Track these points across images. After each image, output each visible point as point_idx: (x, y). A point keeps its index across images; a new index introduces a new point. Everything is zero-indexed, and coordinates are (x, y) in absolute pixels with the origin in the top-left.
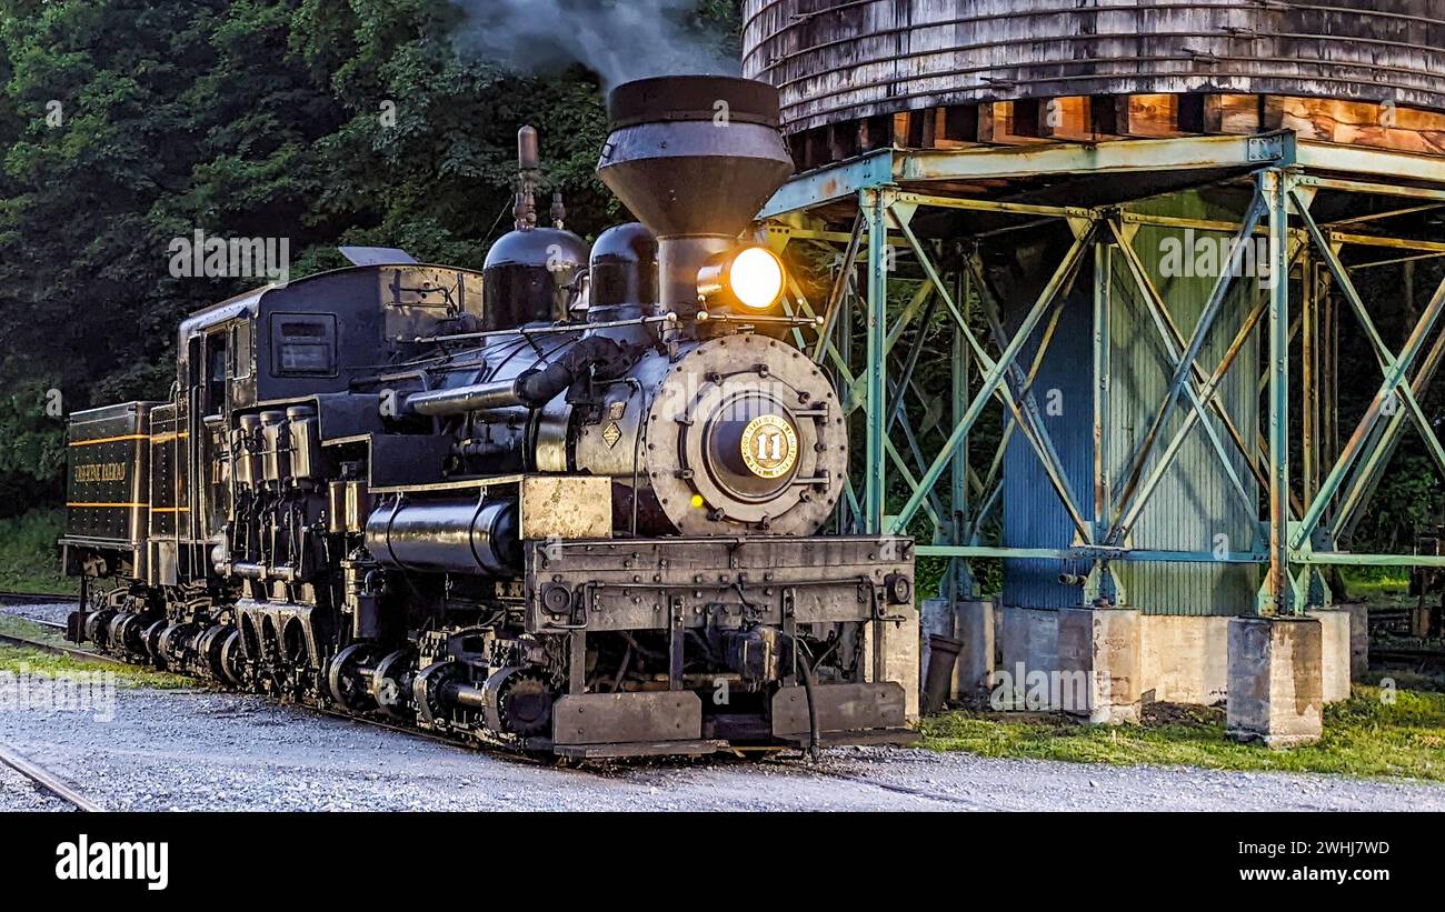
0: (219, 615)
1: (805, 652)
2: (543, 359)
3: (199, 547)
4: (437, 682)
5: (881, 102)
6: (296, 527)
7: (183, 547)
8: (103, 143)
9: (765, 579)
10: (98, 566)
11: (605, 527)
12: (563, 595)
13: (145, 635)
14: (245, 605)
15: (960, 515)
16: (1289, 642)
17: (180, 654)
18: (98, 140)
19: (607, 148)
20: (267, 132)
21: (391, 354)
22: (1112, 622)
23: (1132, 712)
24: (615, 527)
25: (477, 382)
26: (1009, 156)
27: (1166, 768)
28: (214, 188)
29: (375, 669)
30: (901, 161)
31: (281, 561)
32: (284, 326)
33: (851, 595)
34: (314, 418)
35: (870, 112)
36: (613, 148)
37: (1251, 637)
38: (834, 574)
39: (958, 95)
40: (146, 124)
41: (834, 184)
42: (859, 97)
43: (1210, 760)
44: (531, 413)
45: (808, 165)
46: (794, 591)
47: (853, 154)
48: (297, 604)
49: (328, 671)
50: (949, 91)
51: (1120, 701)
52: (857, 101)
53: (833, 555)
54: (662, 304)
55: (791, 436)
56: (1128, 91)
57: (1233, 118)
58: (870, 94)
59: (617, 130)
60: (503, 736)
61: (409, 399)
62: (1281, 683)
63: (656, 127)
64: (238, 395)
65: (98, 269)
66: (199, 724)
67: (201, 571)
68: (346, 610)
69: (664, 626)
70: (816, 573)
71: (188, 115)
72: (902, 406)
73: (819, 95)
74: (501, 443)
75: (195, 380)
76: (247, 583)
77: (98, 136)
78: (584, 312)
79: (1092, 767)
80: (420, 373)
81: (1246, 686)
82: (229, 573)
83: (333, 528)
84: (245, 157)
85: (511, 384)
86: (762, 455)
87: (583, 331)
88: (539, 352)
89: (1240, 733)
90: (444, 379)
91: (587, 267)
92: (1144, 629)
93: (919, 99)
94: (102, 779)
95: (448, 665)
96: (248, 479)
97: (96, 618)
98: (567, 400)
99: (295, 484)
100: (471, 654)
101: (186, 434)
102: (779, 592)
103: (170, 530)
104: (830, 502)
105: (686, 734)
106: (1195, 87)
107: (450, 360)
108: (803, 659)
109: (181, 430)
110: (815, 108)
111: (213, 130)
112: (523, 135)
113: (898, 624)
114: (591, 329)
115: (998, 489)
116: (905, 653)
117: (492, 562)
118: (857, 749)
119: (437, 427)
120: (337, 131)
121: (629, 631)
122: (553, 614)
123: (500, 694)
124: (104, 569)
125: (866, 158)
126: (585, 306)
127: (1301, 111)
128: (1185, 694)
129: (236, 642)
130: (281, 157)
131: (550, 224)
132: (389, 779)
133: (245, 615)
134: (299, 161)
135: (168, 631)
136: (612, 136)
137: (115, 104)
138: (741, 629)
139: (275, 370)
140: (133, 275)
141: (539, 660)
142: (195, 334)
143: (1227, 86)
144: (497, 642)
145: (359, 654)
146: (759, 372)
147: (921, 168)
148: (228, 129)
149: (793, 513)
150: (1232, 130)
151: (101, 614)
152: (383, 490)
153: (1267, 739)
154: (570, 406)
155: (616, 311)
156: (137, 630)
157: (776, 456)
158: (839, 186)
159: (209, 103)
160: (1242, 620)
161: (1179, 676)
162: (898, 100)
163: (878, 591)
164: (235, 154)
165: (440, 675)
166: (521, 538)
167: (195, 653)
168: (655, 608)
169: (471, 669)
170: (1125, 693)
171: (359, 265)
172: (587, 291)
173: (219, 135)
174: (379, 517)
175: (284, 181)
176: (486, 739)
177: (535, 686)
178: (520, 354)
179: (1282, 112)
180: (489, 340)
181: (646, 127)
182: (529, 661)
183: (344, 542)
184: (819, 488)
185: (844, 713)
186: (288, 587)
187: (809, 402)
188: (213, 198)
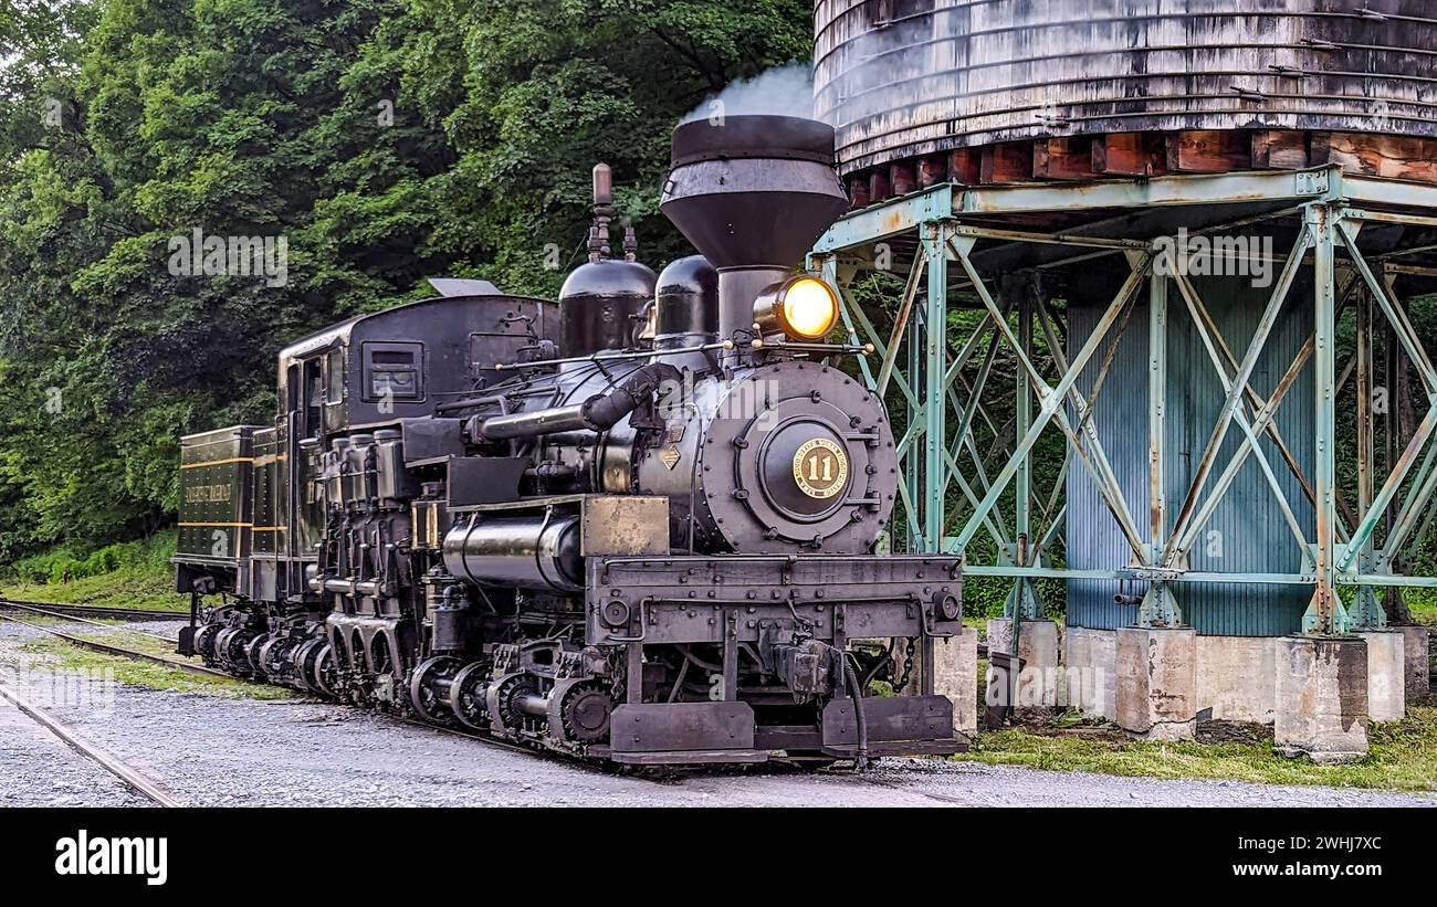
0: (315, 629)
1: (854, 666)
2: (612, 384)
3: (296, 564)
4: (507, 692)
5: (941, 139)
6: (383, 543)
7: (281, 565)
8: (229, 179)
9: (817, 596)
10: (207, 583)
11: (663, 544)
12: (621, 609)
13: (248, 648)
14: (337, 619)
15: (1024, 537)
16: (1335, 661)
17: (276, 666)
18: (226, 177)
19: (670, 184)
20: (385, 167)
21: (475, 380)
22: (1168, 642)
23: (1186, 730)
24: (673, 544)
25: (552, 406)
26: (1064, 191)
27: (1210, 782)
28: (334, 222)
29: (452, 679)
30: (961, 195)
31: (367, 578)
32: (374, 354)
33: (900, 612)
34: (399, 441)
35: (930, 149)
36: (675, 184)
37: (1298, 656)
38: (884, 592)
39: (1014, 132)
40: (269, 162)
41: (897, 218)
42: (920, 134)
43: (1253, 774)
44: (600, 435)
45: (873, 198)
46: (844, 607)
47: (916, 189)
48: (382, 618)
49: (410, 683)
50: (1005, 128)
51: (1176, 719)
52: (918, 139)
53: (883, 573)
54: (722, 333)
55: (842, 458)
56: (1177, 128)
57: (1281, 153)
58: (930, 132)
59: (679, 167)
60: (568, 744)
61: (488, 423)
62: (1327, 701)
63: (715, 164)
64: (332, 420)
65: (222, 301)
66: (290, 732)
67: (297, 587)
68: (426, 623)
69: (718, 639)
70: (865, 592)
71: (309, 152)
72: (970, 432)
73: (882, 133)
74: (571, 465)
75: (293, 406)
76: (338, 599)
77: (225, 173)
78: (651, 340)
79: (1138, 781)
80: (500, 398)
81: (1292, 704)
82: (322, 589)
83: (415, 546)
84: (364, 193)
85: (578, 409)
86: (814, 477)
87: (649, 357)
88: (609, 377)
89: (1288, 749)
90: (523, 404)
91: (654, 298)
92: (1201, 648)
93: (977, 136)
94: (188, 781)
95: (519, 677)
96: (339, 499)
97: (204, 633)
98: (631, 423)
99: (381, 504)
100: (541, 666)
101: (284, 457)
102: (830, 607)
103: (269, 548)
104: (881, 522)
105: (740, 744)
106: (1242, 124)
107: (529, 385)
108: (852, 672)
109: (280, 453)
110: (878, 145)
111: (333, 166)
112: (597, 172)
113: (946, 640)
114: (657, 355)
115: (1062, 513)
116: (964, 670)
117: (555, 578)
118: (912, 761)
119: (514, 451)
120: (448, 170)
121: (685, 645)
122: (611, 627)
123: (564, 703)
124: (212, 586)
125: (926, 192)
126: (652, 335)
127: (1348, 147)
128: (1240, 713)
129: (328, 654)
130: (398, 192)
131: (621, 255)
132: (455, 783)
133: (336, 629)
134: (415, 196)
135: (268, 645)
136: (674, 173)
137: (243, 141)
138: (791, 644)
139: (366, 397)
140: (258, 306)
141: (602, 671)
142: (293, 362)
143: (1274, 122)
144: (564, 654)
145: (440, 666)
146: (812, 397)
147: (980, 202)
148: (348, 165)
149: (844, 531)
150: (1280, 165)
151: (208, 629)
152: (460, 509)
153: (1313, 755)
154: (634, 431)
155: (680, 339)
156: (241, 643)
157: (827, 477)
158: (901, 219)
159: (329, 141)
160: (1290, 640)
161: (1236, 696)
162: (958, 136)
163: (925, 608)
164: (353, 191)
165: (512, 686)
166: (582, 554)
167: (292, 666)
168: (709, 623)
169: (541, 680)
170: (1180, 710)
171: (447, 296)
172: (654, 321)
173: (338, 172)
174: (455, 536)
175: (402, 216)
176: (552, 748)
177: (597, 697)
178: (591, 380)
179: (1329, 147)
180: (564, 367)
181: (705, 164)
182: (591, 673)
183: (426, 558)
184: (869, 509)
185: (893, 725)
186: (375, 601)
187: (860, 426)
188: (331, 233)
